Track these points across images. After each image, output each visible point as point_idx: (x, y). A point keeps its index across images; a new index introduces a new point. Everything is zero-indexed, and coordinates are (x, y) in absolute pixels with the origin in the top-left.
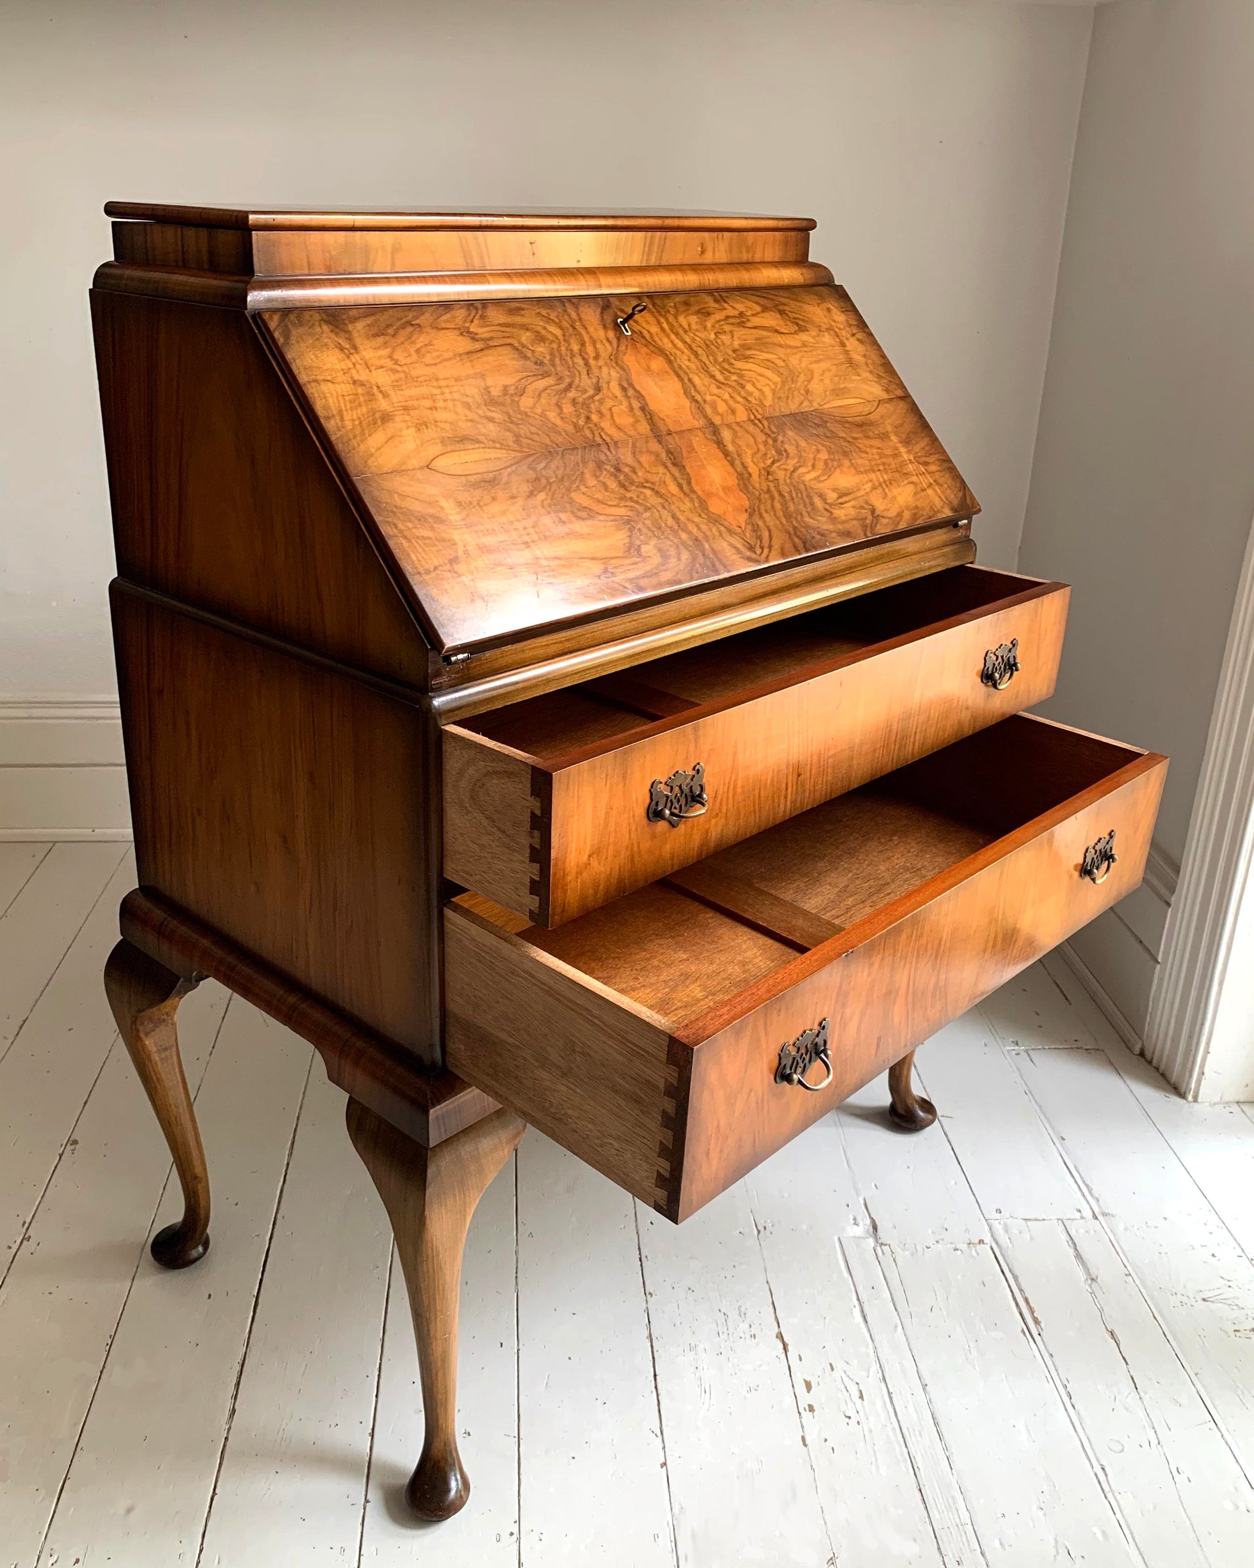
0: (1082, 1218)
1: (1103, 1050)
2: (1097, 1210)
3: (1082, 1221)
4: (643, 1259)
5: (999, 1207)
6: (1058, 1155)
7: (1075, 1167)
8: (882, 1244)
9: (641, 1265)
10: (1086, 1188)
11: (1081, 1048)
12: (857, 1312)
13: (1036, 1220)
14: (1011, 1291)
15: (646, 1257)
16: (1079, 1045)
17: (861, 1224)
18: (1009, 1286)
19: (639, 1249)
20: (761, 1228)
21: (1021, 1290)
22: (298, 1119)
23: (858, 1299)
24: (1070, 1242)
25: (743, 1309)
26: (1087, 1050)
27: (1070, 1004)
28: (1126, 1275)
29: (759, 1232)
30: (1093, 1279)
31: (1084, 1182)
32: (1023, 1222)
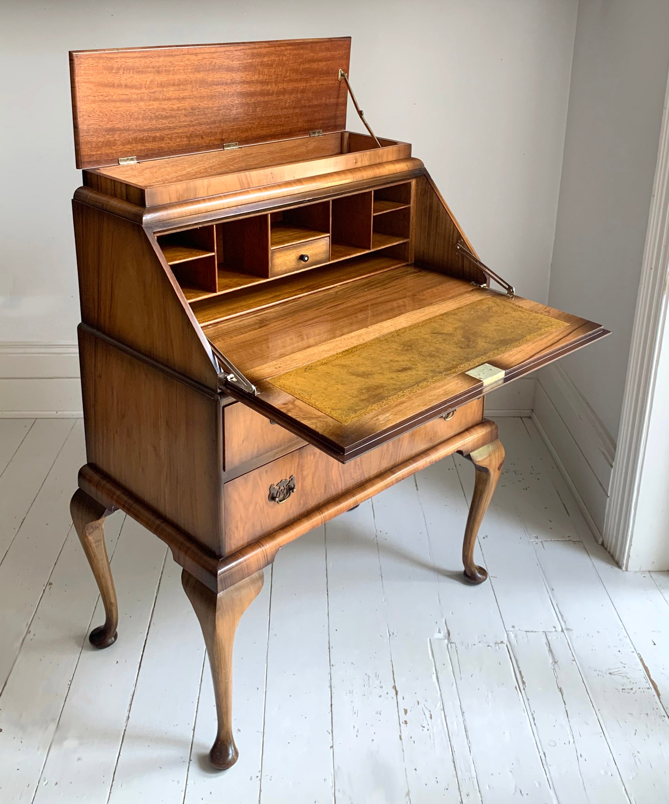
0: (556, 631)
1: (582, 542)
2: (564, 627)
3: (555, 633)
4: (331, 648)
5: (513, 625)
6: (549, 599)
7: (557, 604)
8: (451, 643)
9: (329, 651)
10: (561, 615)
12: (434, 676)
13: (532, 632)
14: (514, 667)
15: (332, 647)
16: (570, 539)
17: (442, 632)
18: (513, 665)
19: (329, 643)
20: (391, 634)
21: (518, 667)
22: (162, 573)
23: (436, 670)
24: (547, 644)
25: (377, 674)
26: (574, 541)
27: (569, 516)
28: (573, 660)
29: (390, 635)
30: (555, 662)
31: (560, 612)
32: (525, 632)
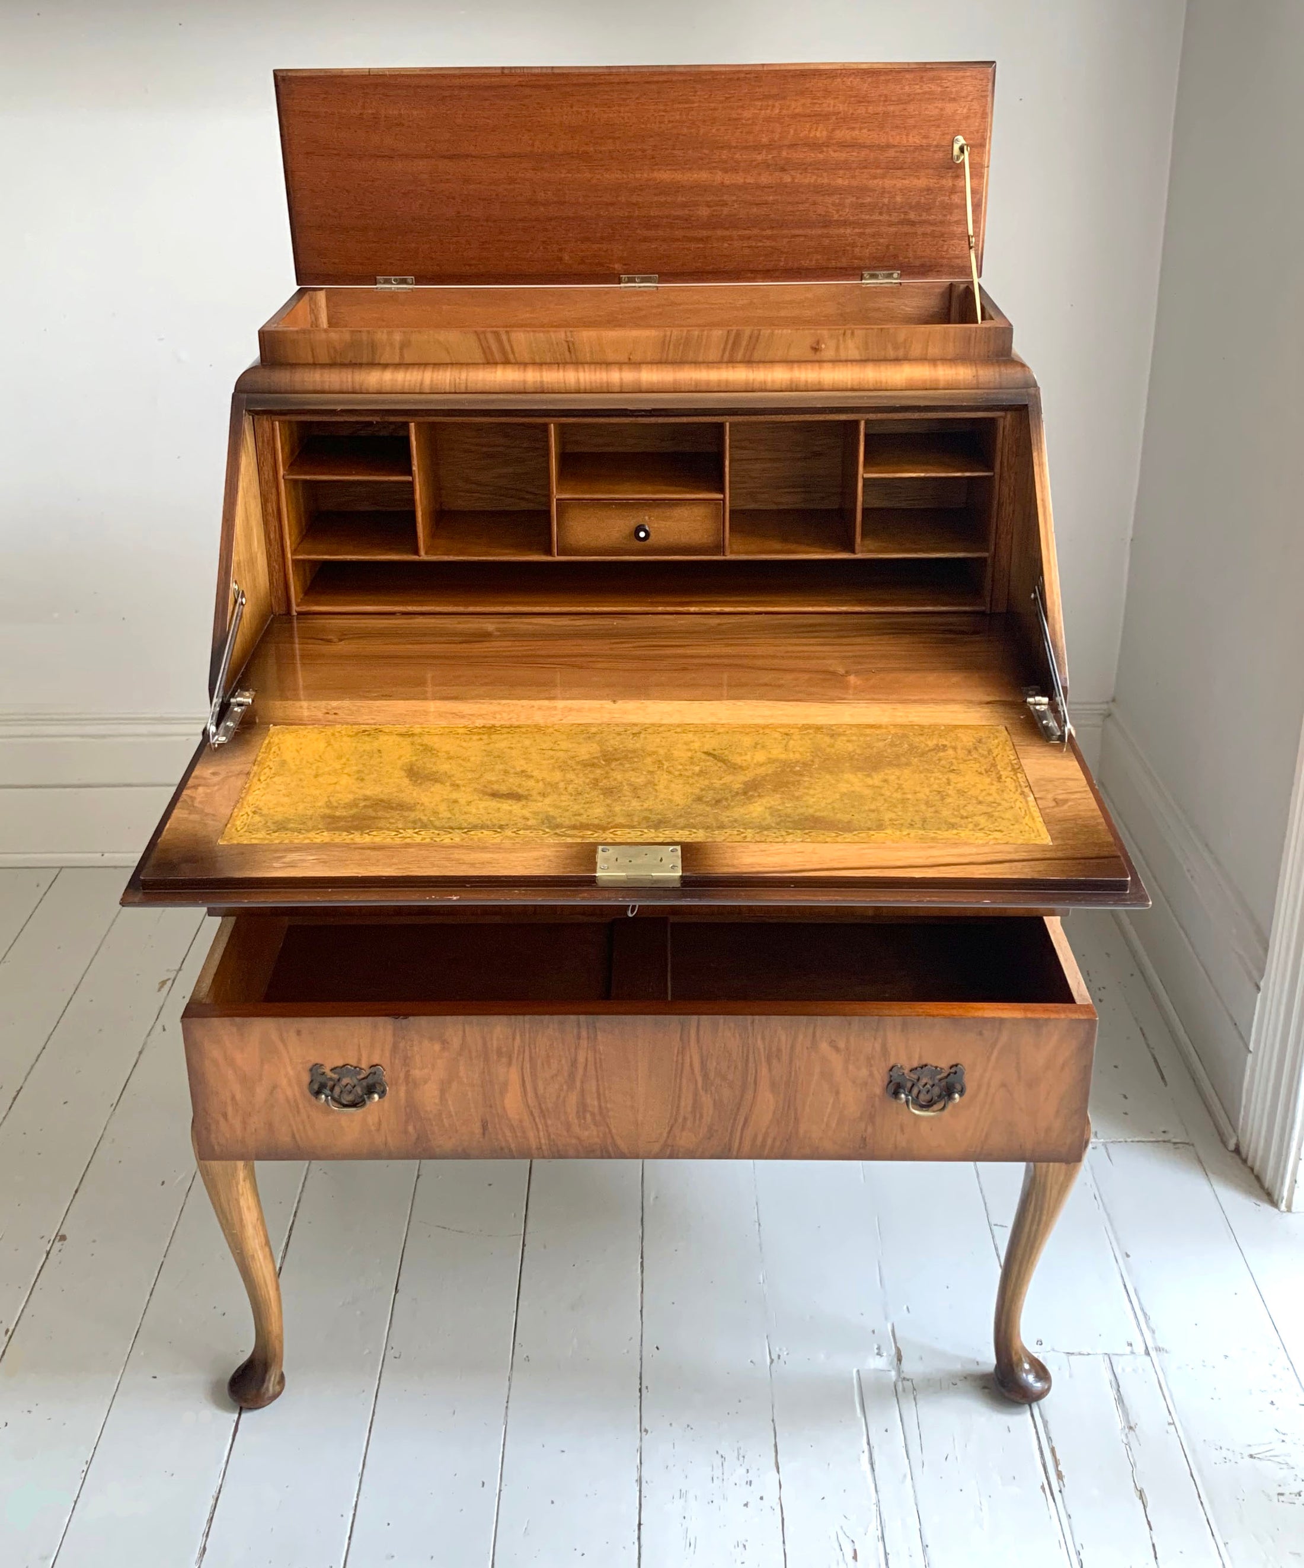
0: (1132, 1353)
1: (1193, 1145)
2: (1150, 1346)
3: (1131, 1357)
4: (644, 1390)
5: (1040, 1338)
6: (1119, 1276)
7: (1135, 1290)
8: (904, 1379)
9: (641, 1397)
10: (1142, 1316)
11: (1169, 1141)
12: (865, 1457)
13: (1080, 1354)
14: (1038, 1438)
15: (647, 1388)
16: (1166, 1137)
17: (885, 1354)
18: (1037, 1433)
19: (641, 1378)
20: (775, 1357)
21: (1049, 1439)
22: (295, 1215)
23: (869, 1444)
24: (1114, 1383)
25: (742, 1452)
26: (1175, 1143)
27: (1166, 1085)
28: (1170, 1424)
29: (772, 1361)
30: (1131, 1428)
31: (1142, 1310)
32: (1064, 1356)
